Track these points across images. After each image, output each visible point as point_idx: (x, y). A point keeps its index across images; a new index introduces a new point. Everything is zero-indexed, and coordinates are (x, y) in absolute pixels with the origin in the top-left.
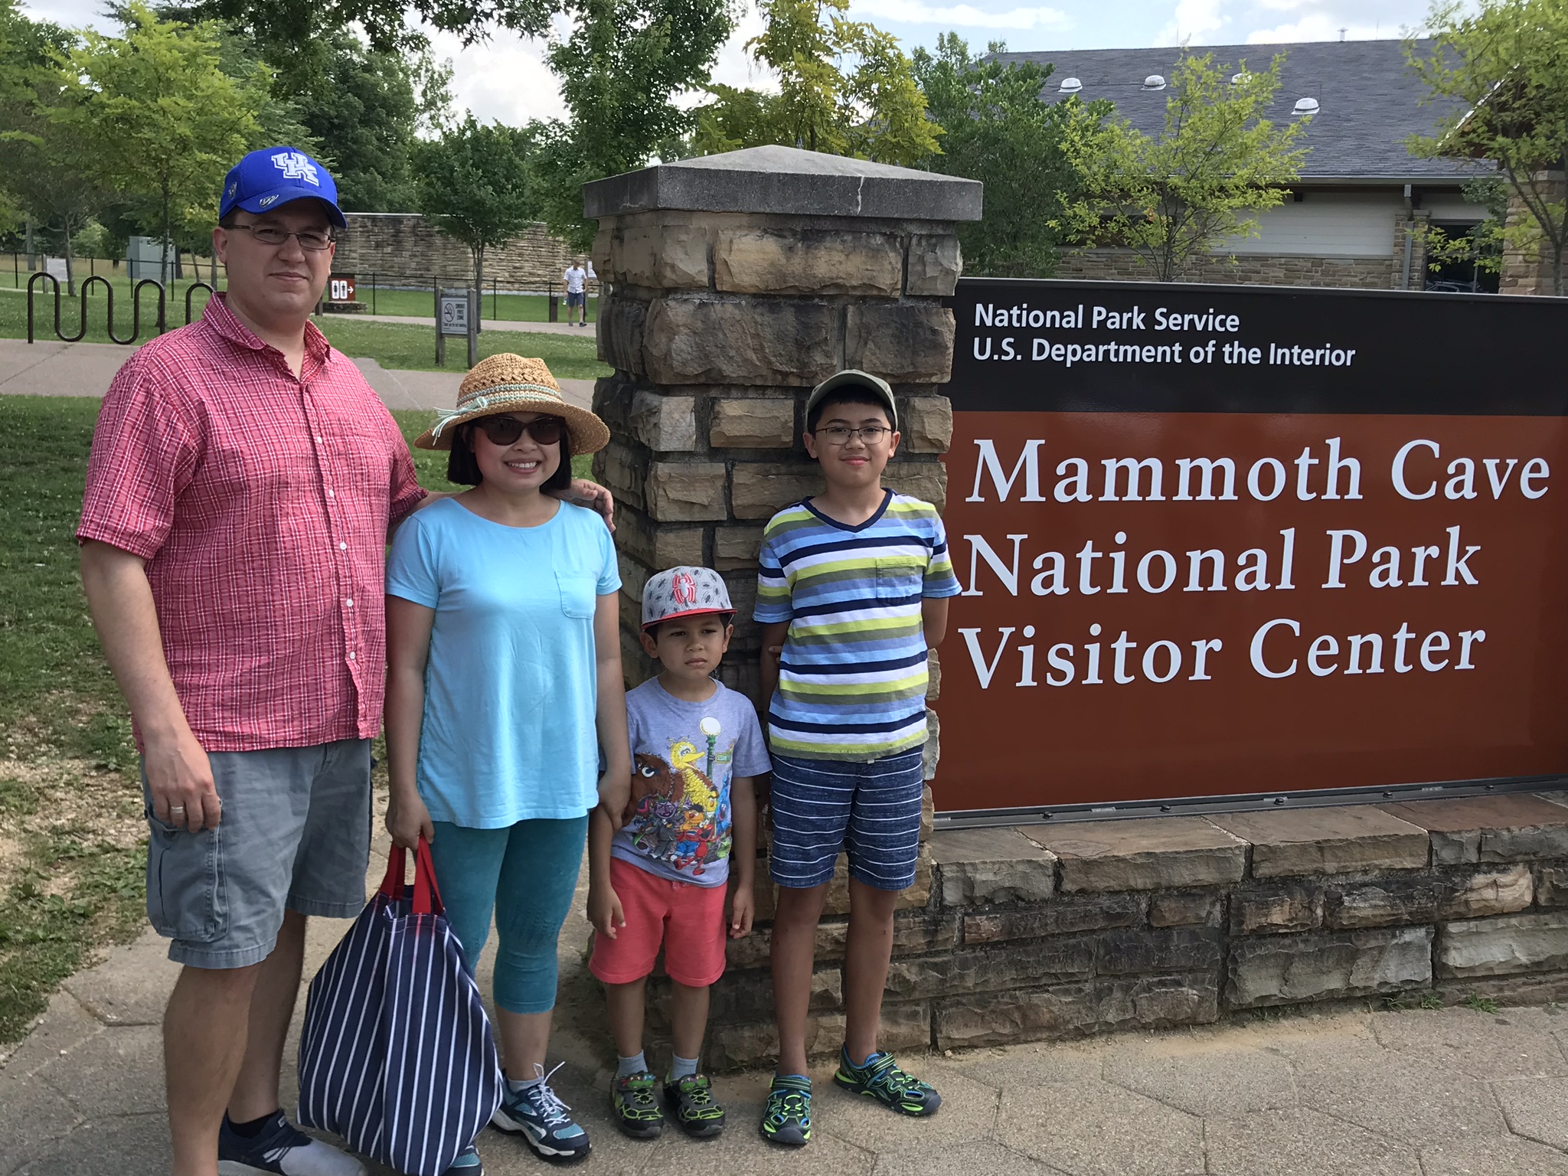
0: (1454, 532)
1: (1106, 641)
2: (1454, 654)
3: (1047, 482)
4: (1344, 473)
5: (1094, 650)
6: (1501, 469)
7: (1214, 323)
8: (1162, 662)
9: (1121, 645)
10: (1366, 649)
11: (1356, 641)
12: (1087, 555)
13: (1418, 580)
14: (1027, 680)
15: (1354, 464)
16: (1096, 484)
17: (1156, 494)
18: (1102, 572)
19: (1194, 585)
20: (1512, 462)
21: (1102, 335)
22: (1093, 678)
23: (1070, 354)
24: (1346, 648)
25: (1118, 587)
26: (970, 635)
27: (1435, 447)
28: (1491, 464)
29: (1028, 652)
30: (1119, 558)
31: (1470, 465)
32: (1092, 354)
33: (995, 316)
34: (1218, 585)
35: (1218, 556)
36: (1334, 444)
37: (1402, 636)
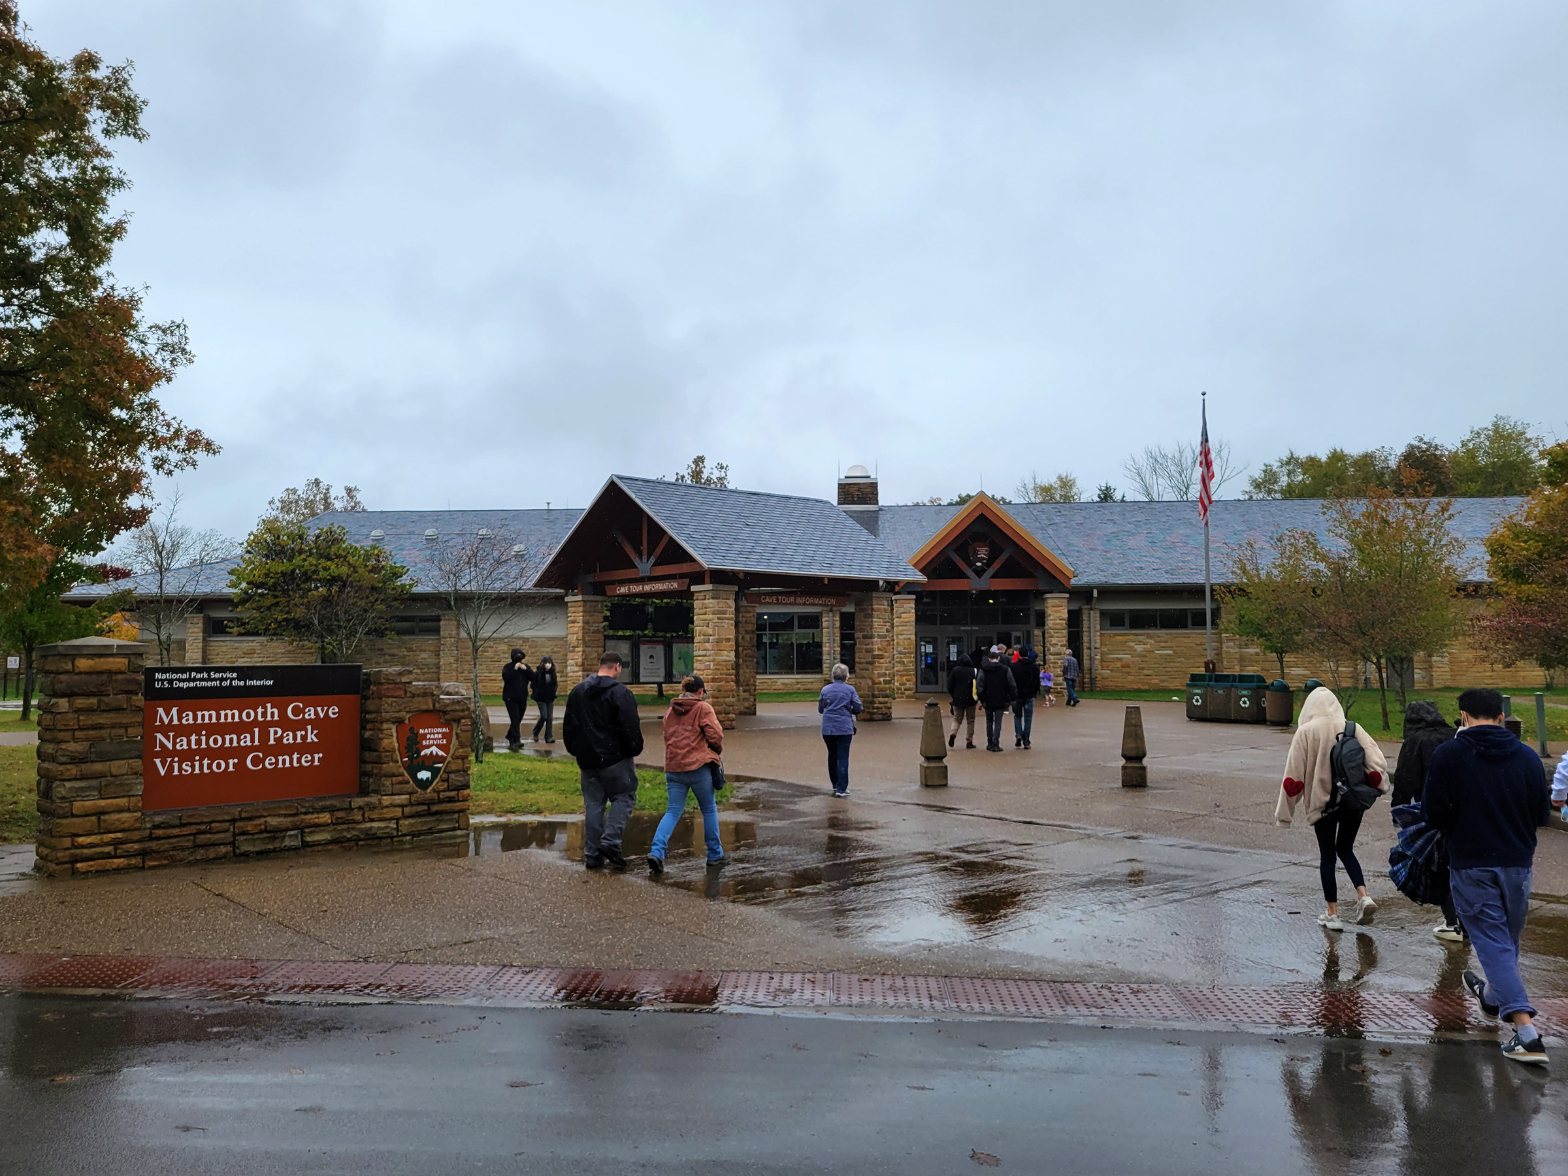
0: (309, 727)
1: (201, 761)
2: (313, 760)
3: (180, 718)
4: (272, 714)
5: (197, 764)
6: (322, 710)
7: (229, 675)
8: (219, 766)
9: (206, 762)
10: (284, 761)
11: (280, 758)
12: (193, 738)
13: (299, 740)
14: (176, 772)
15: (276, 711)
16: (195, 718)
17: (214, 720)
18: (198, 742)
19: (227, 744)
20: (326, 708)
21: (195, 680)
22: (197, 771)
23: (186, 685)
24: (277, 761)
25: (204, 746)
26: (158, 761)
27: (301, 705)
28: (319, 709)
29: (176, 765)
30: (204, 738)
31: (312, 709)
32: (192, 684)
34: (235, 744)
35: (235, 737)
36: (269, 705)
37: (295, 756)
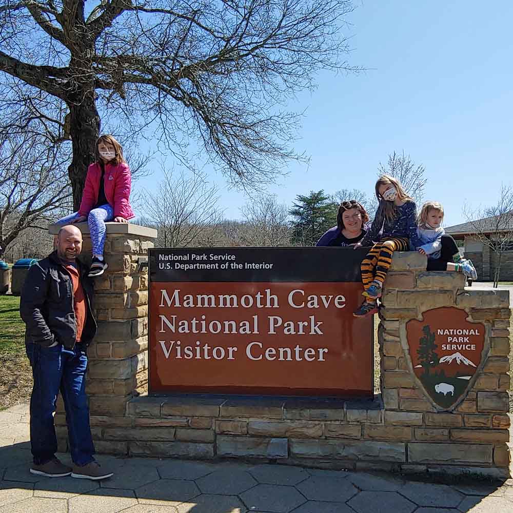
0: (312, 318)
1: (201, 346)
2: (317, 356)
3: (181, 301)
4: (272, 300)
5: (198, 349)
6: (327, 299)
7: (228, 258)
8: (219, 353)
9: (206, 348)
10: (285, 353)
11: (281, 350)
12: (194, 322)
13: (301, 332)
14: (179, 356)
15: (275, 297)
16: (195, 302)
17: (213, 305)
18: (199, 327)
19: (227, 331)
20: (331, 297)
21: (195, 262)
22: (198, 357)
23: (186, 267)
24: (278, 352)
25: (204, 331)
26: (162, 343)
27: (303, 292)
28: (323, 297)
29: (179, 348)
30: (204, 323)
31: (316, 297)
32: (192, 267)
33: (164, 257)
34: (234, 331)
35: (234, 323)
36: (268, 291)
37: (297, 349)
